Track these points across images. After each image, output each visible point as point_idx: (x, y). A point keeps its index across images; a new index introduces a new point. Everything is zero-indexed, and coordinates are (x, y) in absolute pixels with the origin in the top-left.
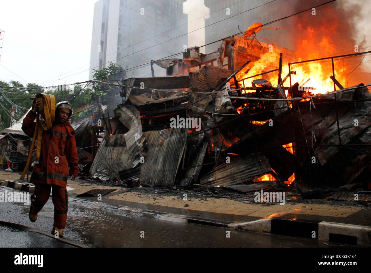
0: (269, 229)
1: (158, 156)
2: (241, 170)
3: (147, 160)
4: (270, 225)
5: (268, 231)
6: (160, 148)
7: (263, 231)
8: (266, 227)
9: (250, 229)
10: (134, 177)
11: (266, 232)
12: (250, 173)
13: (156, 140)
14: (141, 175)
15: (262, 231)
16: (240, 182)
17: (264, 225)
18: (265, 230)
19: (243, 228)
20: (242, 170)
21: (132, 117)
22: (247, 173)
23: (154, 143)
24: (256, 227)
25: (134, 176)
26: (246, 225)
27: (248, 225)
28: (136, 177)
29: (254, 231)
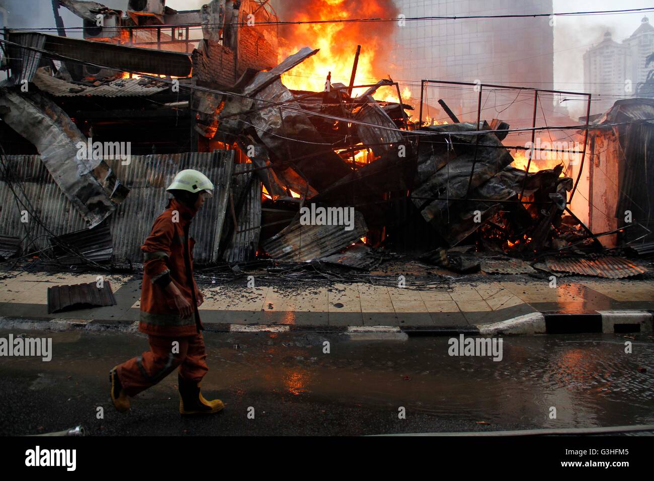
0: (544, 329)
1: (154, 207)
2: (330, 233)
3: (124, 214)
4: (544, 324)
5: (543, 332)
6: (155, 191)
7: (536, 333)
8: (539, 327)
9: (516, 332)
10: (94, 247)
11: (540, 333)
12: (342, 237)
13: (138, 173)
14: (113, 242)
15: (533, 332)
16: (334, 250)
17: (535, 325)
18: (537, 331)
19: (505, 332)
20: (332, 231)
21: (43, 118)
22: (338, 236)
23: (135, 179)
24: (524, 329)
25: (94, 245)
26: (508, 328)
27: (513, 328)
28: (100, 247)
29: (522, 334)
